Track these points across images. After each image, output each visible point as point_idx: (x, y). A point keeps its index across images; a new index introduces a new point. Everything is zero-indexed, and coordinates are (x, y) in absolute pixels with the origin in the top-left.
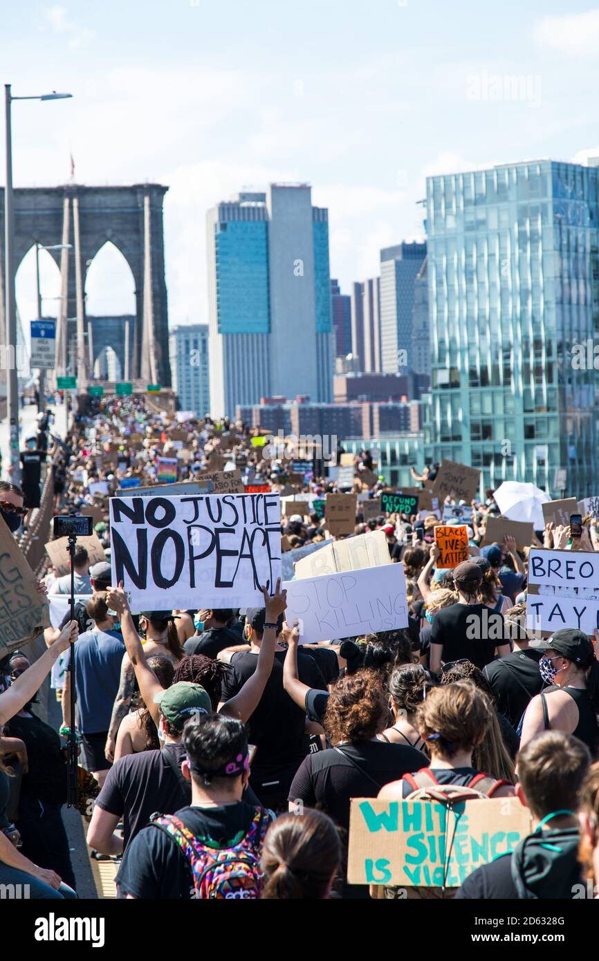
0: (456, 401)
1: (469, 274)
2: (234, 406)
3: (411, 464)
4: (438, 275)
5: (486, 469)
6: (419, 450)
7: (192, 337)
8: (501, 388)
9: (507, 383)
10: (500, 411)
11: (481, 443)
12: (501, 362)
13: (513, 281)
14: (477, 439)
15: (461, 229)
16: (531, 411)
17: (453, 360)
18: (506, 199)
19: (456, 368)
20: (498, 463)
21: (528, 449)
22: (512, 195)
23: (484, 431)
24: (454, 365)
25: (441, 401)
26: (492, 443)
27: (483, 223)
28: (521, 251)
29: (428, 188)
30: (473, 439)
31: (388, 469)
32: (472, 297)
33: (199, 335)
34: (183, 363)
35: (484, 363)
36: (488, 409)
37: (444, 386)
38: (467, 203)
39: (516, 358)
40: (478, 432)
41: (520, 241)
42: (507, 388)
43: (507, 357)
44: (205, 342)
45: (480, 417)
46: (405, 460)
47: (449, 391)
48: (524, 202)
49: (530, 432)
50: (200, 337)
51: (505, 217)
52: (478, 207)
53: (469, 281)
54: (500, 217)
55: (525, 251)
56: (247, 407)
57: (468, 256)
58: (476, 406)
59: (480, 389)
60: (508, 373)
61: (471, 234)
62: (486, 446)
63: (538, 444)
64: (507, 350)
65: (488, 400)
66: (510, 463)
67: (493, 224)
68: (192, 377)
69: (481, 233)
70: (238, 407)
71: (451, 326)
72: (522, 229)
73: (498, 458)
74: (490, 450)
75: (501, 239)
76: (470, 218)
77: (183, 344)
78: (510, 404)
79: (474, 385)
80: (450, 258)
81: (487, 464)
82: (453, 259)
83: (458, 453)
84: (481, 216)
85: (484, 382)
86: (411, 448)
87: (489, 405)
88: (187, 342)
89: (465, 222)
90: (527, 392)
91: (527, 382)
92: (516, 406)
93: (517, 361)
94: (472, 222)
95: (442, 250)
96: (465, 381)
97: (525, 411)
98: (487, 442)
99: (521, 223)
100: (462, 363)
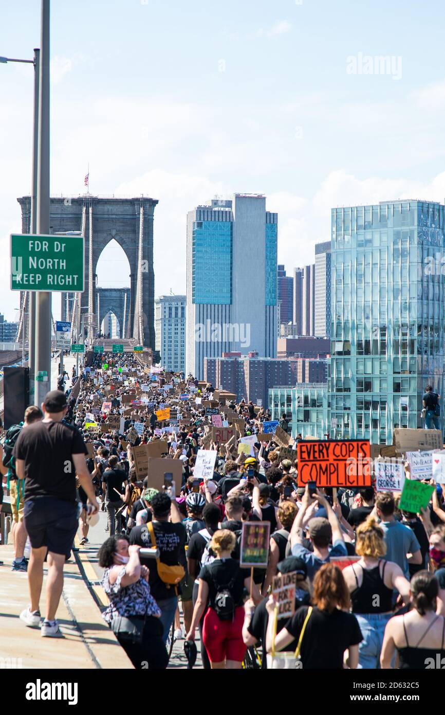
0: (347, 363)
1: (360, 277)
2: (203, 358)
3: (318, 406)
4: (338, 276)
5: (367, 412)
6: (324, 396)
7: (174, 305)
8: (378, 356)
9: (383, 353)
10: (377, 372)
11: (364, 393)
12: (379, 338)
13: (388, 283)
14: (361, 391)
15: (355, 245)
16: (399, 373)
17: (346, 335)
18: (386, 226)
19: (349, 341)
20: (375, 408)
21: (395, 399)
22: (390, 223)
23: (366, 385)
24: (347, 339)
25: (336, 363)
26: (371, 394)
27: (370, 241)
28: (395, 262)
29: (333, 216)
30: (358, 391)
31: (302, 409)
32: (361, 292)
33: (180, 304)
34: (167, 325)
35: (368, 339)
36: (369, 371)
37: (339, 353)
38: (358, 227)
39: (390, 336)
40: (362, 386)
41: (395, 256)
42: (382, 356)
43: (383, 335)
44: (183, 309)
45: (364, 376)
46: (314, 403)
47: (342, 357)
48: (399, 229)
49: (397, 387)
50: (180, 306)
51: (385, 238)
52: (367, 230)
53: (359, 281)
54: (381, 239)
55: (398, 262)
56: (212, 358)
57: (359, 264)
58: (361, 368)
59: (364, 356)
60: (384, 345)
61: (361, 249)
62: (367, 396)
63: (402, 396)
64: (383, 329)
65: (369, 364)
66: (383, 409)
67: (376, 243)
68: (173, 335)
69: (368, 249)
70: (205, 358)
71: (346, 311)
72: (396, 247)
73: (375, 405)
74: (369, 399)
75: (382, 253)
76: (361, 238)
77: (167, 310)
78: (384, 367)
79: (360, 353)
80: (346, 265)
81: (367, 409)
82: (349, 266)
83: (347, 400)
84: (369, 237)
85: (367, 352)
86: (318, 396)
87: (370, 367)
88: (170, 309)
89: (357, 240)
90: (396, 359)
91: (397, 352)
92: (388, 368)
93: (390, 337)
94: (362, 241)
95: (341, 259)
96: (354, 350)
97: (394, 373)
98: (368, 393)
99: (395, 243)
100: (353, 337)
